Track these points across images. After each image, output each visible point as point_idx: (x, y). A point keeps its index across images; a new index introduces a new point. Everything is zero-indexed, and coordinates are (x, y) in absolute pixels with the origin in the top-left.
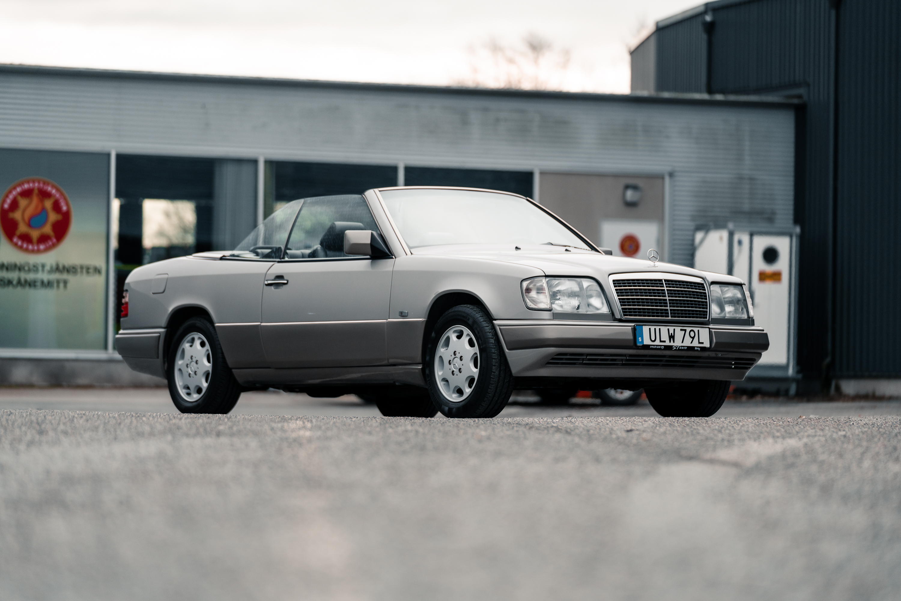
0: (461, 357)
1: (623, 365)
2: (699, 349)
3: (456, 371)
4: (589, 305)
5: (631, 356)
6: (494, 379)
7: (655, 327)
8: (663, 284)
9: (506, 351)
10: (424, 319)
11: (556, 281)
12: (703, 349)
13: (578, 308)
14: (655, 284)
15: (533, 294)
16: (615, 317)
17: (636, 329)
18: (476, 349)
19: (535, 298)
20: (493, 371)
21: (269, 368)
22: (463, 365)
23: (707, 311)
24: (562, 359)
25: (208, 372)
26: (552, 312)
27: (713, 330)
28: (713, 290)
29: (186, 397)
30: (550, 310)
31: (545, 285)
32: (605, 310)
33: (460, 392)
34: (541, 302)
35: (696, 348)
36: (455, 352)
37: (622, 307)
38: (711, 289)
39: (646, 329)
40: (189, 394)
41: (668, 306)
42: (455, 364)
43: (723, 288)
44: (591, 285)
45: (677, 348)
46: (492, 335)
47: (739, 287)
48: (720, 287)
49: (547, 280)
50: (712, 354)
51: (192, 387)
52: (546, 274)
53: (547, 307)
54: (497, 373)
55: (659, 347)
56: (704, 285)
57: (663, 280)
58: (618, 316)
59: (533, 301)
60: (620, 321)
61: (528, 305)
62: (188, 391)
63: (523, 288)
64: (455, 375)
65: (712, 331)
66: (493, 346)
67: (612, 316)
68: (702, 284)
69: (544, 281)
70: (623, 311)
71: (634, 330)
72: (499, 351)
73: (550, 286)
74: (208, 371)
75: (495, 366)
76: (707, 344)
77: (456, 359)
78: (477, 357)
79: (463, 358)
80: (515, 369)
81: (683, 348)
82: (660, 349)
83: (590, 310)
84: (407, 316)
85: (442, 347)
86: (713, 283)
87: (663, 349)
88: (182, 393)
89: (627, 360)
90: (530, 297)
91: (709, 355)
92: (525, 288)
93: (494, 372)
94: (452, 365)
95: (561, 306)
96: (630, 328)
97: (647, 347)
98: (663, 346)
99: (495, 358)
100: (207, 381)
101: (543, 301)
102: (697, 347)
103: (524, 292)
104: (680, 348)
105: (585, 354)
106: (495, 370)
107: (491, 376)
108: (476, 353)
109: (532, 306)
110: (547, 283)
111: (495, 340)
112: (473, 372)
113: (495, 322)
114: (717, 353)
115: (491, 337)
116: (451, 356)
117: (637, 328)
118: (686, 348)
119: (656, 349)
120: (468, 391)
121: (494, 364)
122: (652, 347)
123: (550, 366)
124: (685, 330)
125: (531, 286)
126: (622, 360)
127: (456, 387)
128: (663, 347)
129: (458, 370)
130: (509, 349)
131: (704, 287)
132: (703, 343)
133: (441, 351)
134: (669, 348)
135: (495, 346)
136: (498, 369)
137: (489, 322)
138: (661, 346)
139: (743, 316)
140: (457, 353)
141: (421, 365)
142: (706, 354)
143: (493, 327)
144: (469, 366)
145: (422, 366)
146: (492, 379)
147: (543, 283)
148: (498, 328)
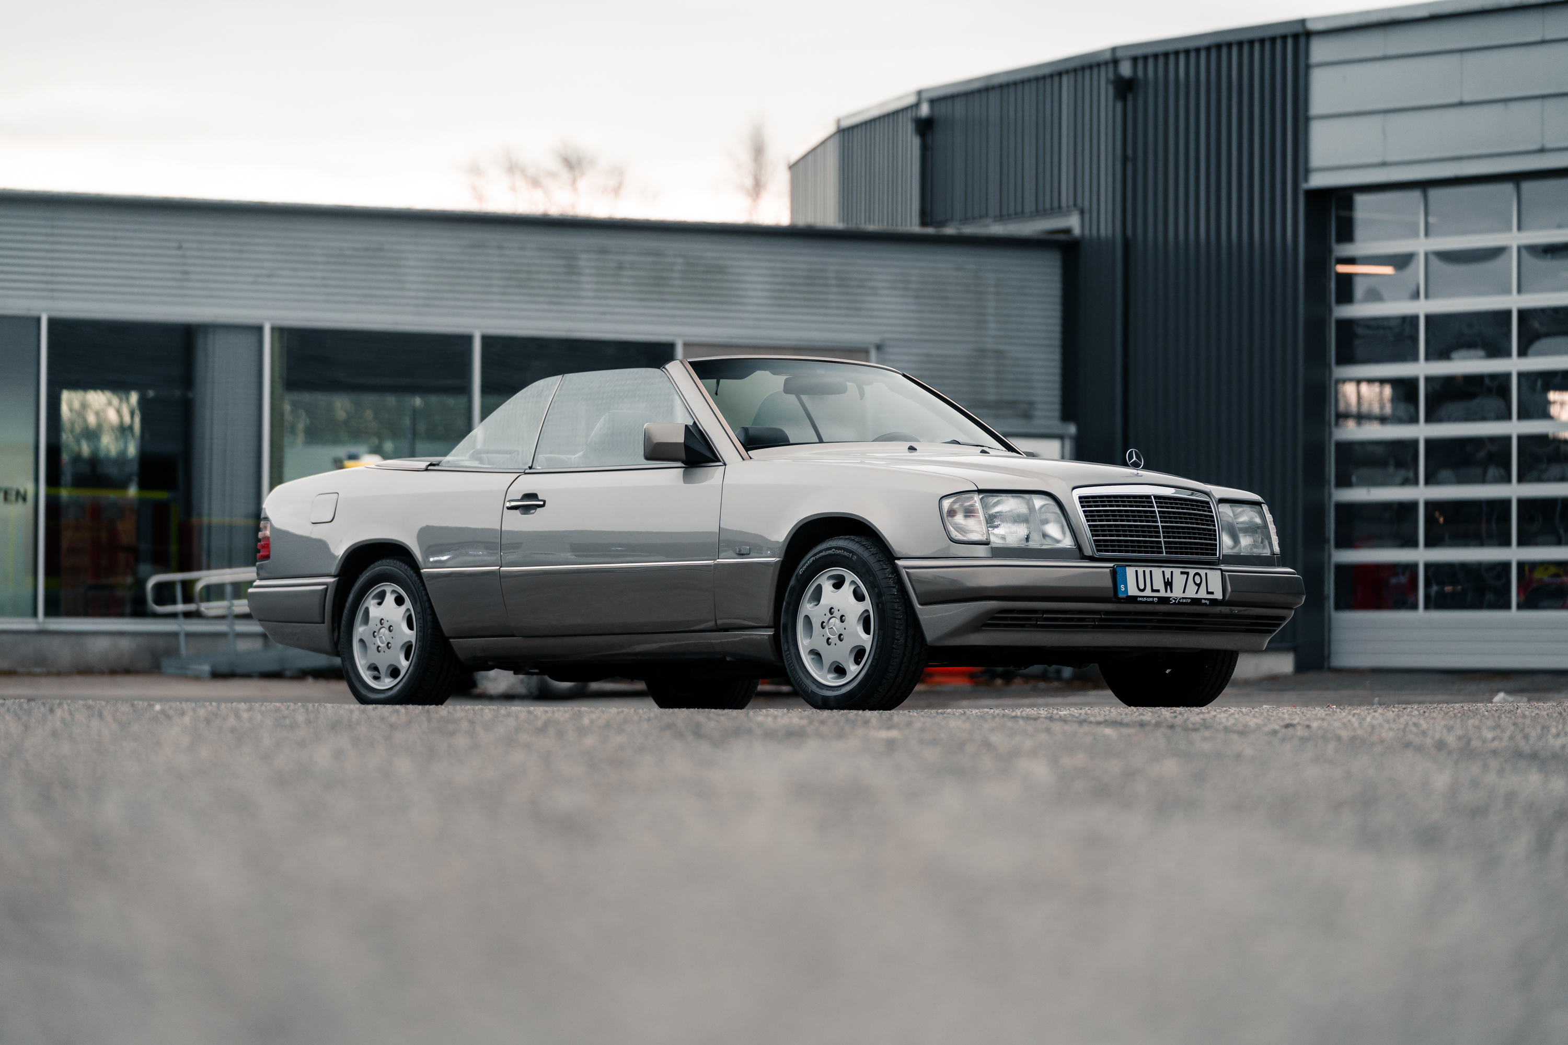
0: (842, 616)
1: (1095, 627)
2: (1208, 602)
3: (834, 639)
4: (1045, 536)
5: (1108, 613)
6: (898, 651)
7: (1145, 569)
8: (1152, 502)
9: (918, 606)
10: (778, 559)
11: (994, 498)
12: (1214, 602)
13: (1027, 539)
14: (1140, 502)
15: (959, 519)
16: (1083, 554)
17: (1116, 571)
18: (867, 604)
19: (962, 524)
20: (896, 638)
21: (514, 636)
22: (845, 629)
23: (1216, 544)
24: (1005, 619)
25: (409, 644)
26: (989, 546)
27: (1227, 574)
28: (1222, 512)
29: (373, 683)
30: (987, 543)
31: (978, 505)
32: (1067, 542)
33: (840, 671)
34: (972, 531)
35: (1203, 601)
36: (832, 608)
37: (1094, 538)
38: (1220, 510)
39: (1130, 572)
40: (376, 678)
41: (1160, 536)
42: (832, 628)
43: (1235, 509)
44: (1047, 504)
45: (1176, 600)
46: (894, 583)
47: (1258, 507)
48: (1231, 506)
49: (981, 496)
50: (1225, 610)
51: (383, 669)
52: (979, 488)
53: (983, 539)
54: (902, 640)
55: (1151, 599)
56: (1210, 504)
57: (1152, 497)
58: (1088, 551)
59: (959, 529)
60: (1092, 559)
61: (952, 536)
62: (376, 673)
63: (943, 510)
64: (833, 644)
65: (1225, 575)
66: (895, 599)
67: (1079, 553)
68: (1208, 503)
69: (977, 498)
70: (1095, 545)
71: (1114, 573)
72: (904, 607)
73: (985, 506)
74: (410, 642)
75: (898, 630)
76: (1218, 595)
77: (832, 620)
78: (869, 616)
79: (847, 618)
80: (931, 635)
81: (1184, 601)
82: (1152, 602)
83: (1045, 542)
84: (749, 554)
85: (809, 602)
86: (1222, 501)
87: (1157, 603)
88: (366, 676)
89: (1101, 620)
90: (956, 524)
91: (1221, 612)
92: (946, 510)
93: (897, 640)
94: (827, 629)
95: (1003, 538)
96: (1108, 570)
97: (1133, 599)
98: (1156, 597)
99: (899, 618)
100: (407, 658)
101: (975, 529)
102: (1205, 599)
103: (945, 515)
104: (1181, 601)
105: (1040, 610)
106: (898, 636)
107: (894, 646)
108: (867, 611)
109: (959, 537)
110: (981, 500)
111: (898, 591)
112: (862, 639)
113: (898, 562)
114: (1233, 608)
115: (892, 585)
116: (825, 615)
117: (1118, 570)
118: (1189, 600)
119: (1146, 602)
120: (853, 669)
121: (897, 627)
122: (1141, 599)
123: (987, 630)
124: (1187, 574)
125: (956, 506)
126: (1094, 620)
127: (834, 662)
128: (1157, 599)
129: (837, 636)
130: (921, 604)
131: (1210, 508)
132: (1212, 593)
133: (807, 608)
134: (1164, 600)
135: (899, 598)
136: (904, 635)
137: (887, 563)
138: (1153, 597)
139: (1265, 551)
140: (835, 610)
141: (773, 629)
142: (1218, 609)
143: (895, 569)
144: (856, 630)
145: (775, 631)
146: (894, 650)
147: (976, 502)
148: (903, 572)
